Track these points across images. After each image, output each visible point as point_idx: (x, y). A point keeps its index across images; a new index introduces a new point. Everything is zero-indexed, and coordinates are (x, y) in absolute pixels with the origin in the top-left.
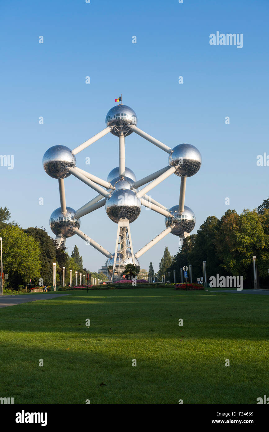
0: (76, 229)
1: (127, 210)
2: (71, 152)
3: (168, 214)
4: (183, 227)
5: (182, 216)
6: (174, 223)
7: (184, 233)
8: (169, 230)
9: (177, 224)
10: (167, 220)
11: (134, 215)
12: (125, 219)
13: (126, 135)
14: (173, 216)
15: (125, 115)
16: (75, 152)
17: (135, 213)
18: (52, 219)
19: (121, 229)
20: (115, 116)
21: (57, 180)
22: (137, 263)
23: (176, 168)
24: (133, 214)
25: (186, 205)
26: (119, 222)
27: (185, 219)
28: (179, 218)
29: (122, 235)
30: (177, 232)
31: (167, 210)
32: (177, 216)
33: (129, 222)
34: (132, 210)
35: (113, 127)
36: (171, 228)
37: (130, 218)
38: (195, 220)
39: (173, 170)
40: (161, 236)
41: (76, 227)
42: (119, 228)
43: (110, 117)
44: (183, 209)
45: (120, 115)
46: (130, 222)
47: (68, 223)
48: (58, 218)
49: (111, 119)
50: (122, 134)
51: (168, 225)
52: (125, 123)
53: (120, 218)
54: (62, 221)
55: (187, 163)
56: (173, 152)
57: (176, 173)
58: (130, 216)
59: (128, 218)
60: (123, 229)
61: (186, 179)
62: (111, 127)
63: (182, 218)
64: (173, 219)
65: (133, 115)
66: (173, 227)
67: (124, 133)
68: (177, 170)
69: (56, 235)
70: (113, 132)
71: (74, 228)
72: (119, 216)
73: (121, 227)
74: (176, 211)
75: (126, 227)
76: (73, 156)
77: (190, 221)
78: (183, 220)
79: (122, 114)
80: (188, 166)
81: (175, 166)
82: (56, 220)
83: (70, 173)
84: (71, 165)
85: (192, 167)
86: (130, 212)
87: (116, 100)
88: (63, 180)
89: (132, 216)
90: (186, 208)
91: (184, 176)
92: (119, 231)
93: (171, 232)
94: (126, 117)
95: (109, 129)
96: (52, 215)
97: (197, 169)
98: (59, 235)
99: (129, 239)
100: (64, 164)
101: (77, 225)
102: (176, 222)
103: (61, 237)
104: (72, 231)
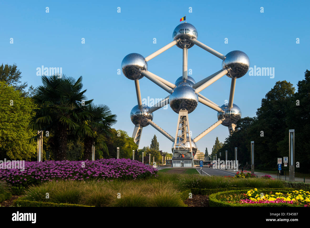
0: (150, 121)
1: (187, 102)
2: (144, 59)
3: (220, 109)
4: (231, 119)
5: (231, 111)
6: (224, 116)
7: (231, 124)
8: (221, 122)
9: (226, 117)
10: (219, 114)
11: (192, 107)
12: (185, 110)
13: (188, 47)
14: (224, 112)
15: (188, 30)
16: (147, 59)
17: (193, 105)
18: (132, 113)
19: (181, 118)
20: (179, 31)
21: (134, 81)
22: (195, 146)
23: (228, 70)
24: (191, 105)
25: (234, 104)
26: (180, 112)
27: (233, 113)
28: (228, 113)
29: (182, 122)
30: (227, 124)
31: (219, 107)
32: (227, 111)
33: (187, 112)
34: (190, 102)
35: (178, 40)
36: (222, 120)
37: (189, 109)
38: (241, 115)
39: (225, 72)
40: (214, 127)
41: (150, 119)
42: (179, 117)
43: (176, 32)
44: (232, 106)
45: (184, 31)
46: (189, 113)
47: (144, 117)
48: (136, 112)
49: (177, 33)
50: (185, 46)
51: (220, 118)
52: (188, 37)
53: (181, 109)
54: (139, 115)
55: (237, 65)
56: (226, 58)
57: (227, 74)
58: (189, 107)
59: (187, 109)
60: (183, 118)
61: (236, 80)
62: (177, 41)
63: (231, 113)
64: (224, 114)
65: (194, 30)
66: (223, 120)
67: (187, 46)
68: (229, 72)
69: (135, 125)
70: (178, 45)
71: (148, 120)
72: (180, 107)
73: (181, 116)
74: (226, 108)
75: (186, 116)
76: (146, 62)
77: (237, 115)
78: (232, 115)
79: (186, 30)
80: (238, 68)
81: (228, 69)
82: (135, 114)
83: (143, 75)
84: (144, 69)
85: (241, 69)
86: (189, 104)
87: (181, 20)
88: (138, 81)
89: (191, 107)
90: (234, 105)
91: (234, 77)
92: (179, 120)
93: (222, 124)
94: (189, 31)
95: (175, 43)
96: (132, 110)
97: (246, 71)
98: (137, 125)
99: (187, 126)
100: (137, 68)
101: (151, 118)
102: (226, 116)
103: (138, 126)
104: (146, 122)
